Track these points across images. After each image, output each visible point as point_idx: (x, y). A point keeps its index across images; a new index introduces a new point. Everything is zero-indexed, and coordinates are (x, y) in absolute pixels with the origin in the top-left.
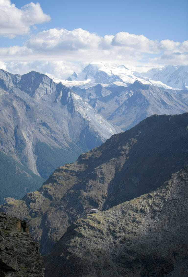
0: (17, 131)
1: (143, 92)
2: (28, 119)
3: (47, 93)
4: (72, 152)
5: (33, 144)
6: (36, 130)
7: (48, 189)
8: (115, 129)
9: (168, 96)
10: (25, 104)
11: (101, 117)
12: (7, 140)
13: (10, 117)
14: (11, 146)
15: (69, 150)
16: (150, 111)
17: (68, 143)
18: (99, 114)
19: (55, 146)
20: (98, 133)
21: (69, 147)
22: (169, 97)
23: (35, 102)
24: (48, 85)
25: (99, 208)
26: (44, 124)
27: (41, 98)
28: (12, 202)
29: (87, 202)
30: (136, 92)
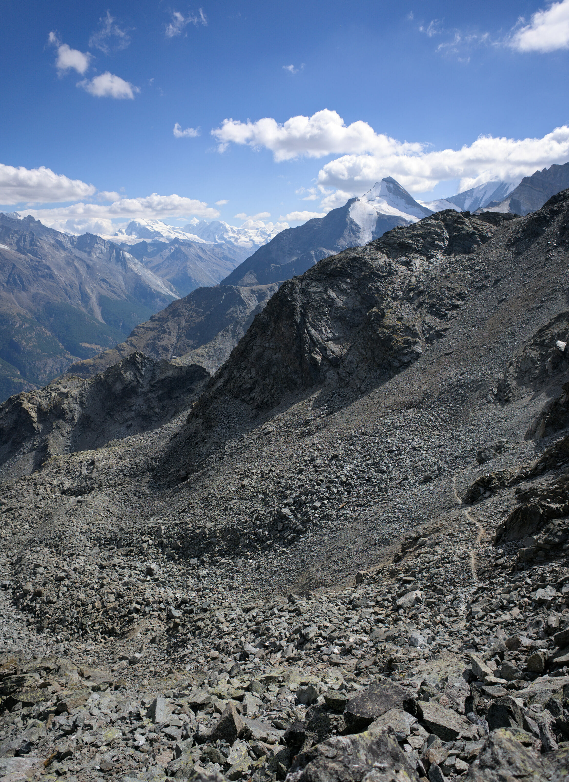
0: (81, 287)
1: (183, 248)
2: (89, 276)
3: (102, 253)
4: (129, 302)
5: (97, 297)
6: (97, 286)
7: (132, 341)
9: (203, 251)
10: (85, 263)
11: (150, 271)
12: (74, 295)
13: (74, 275)
14: (78, 300)
17: (125, 295)
18: (148, 269)
19: (115, 298)
23: (92, 261)
24: (102, 245)
25: (169, 352)
26: (104, 280)
27: (98, 257)
28: (107, 352)
29: (161, 349)
30: (176, 248)
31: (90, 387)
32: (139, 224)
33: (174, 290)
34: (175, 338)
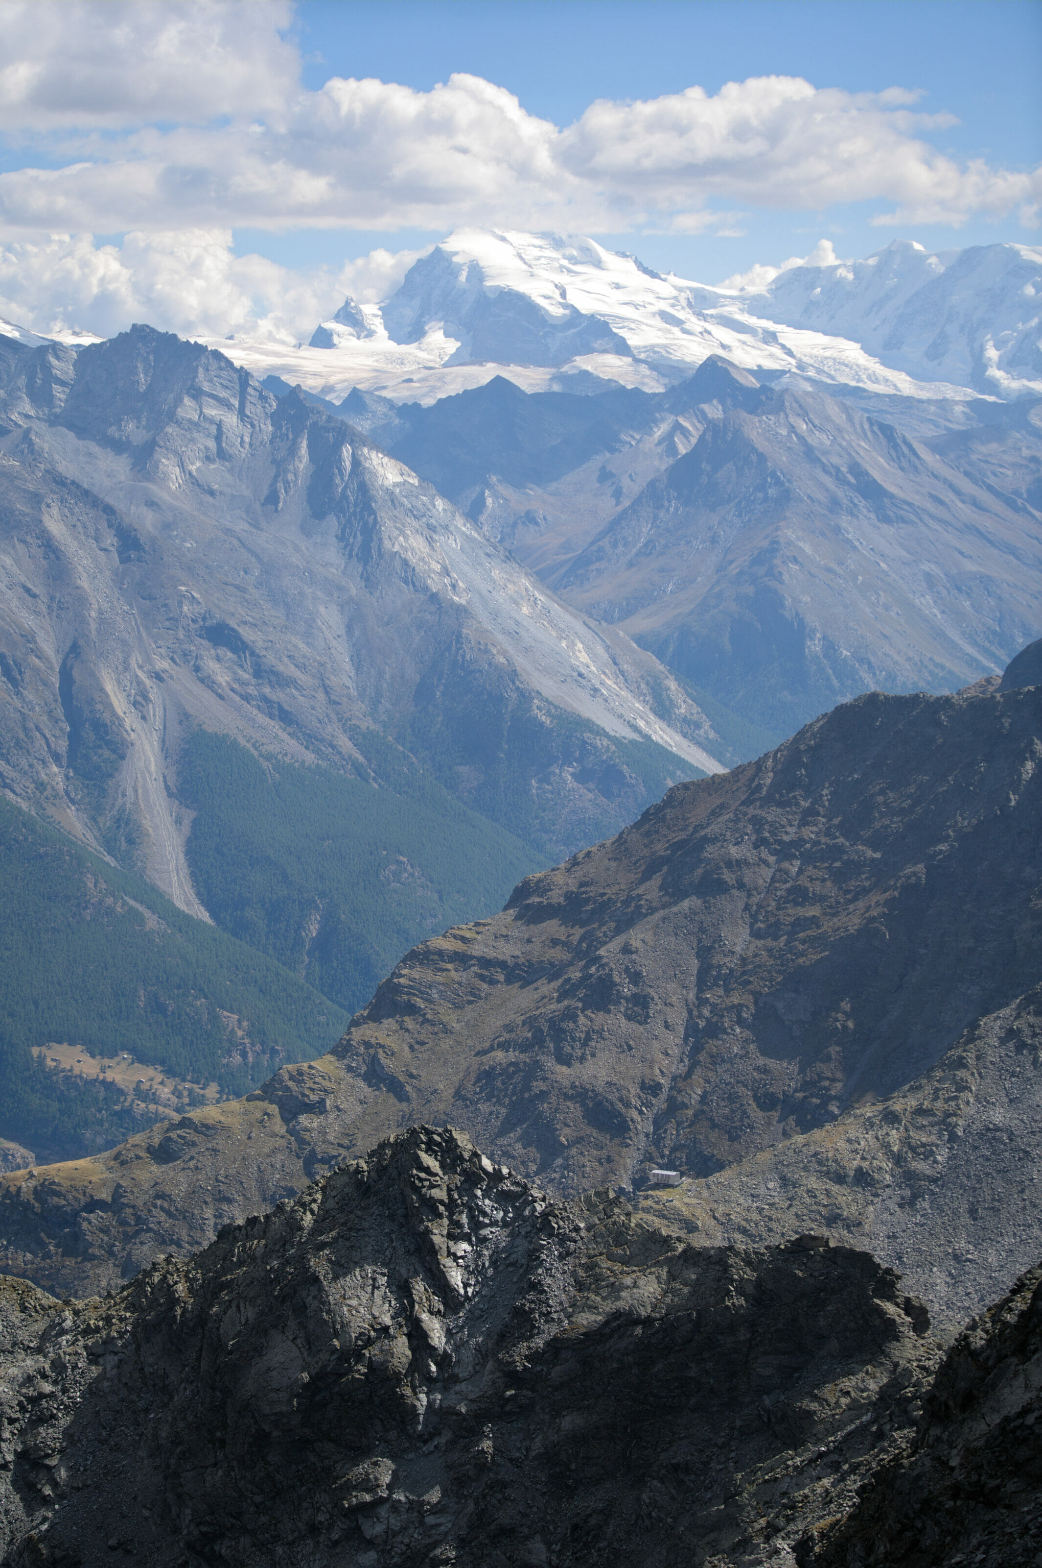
0: (75, 673)
1: (755, 428)
2: (132, 608)
3: (222, 454)
4: (376, 786)
5: (167, 744)
6: (178, 669)
7: (380, 1051)
8: (607, 648)
9: (896, 446)
10: (109, 521)
11: (525, 582)
12: (25, 729)
13: (34, 596)
14: (44, 762)
15: (360, 775)
16: (793, 537)
17: (353, 732)
18: (515, 565)
19: (286, 755)
20: (514, 674)
21: (361, 759)
22: (896, 451)
23: (157, 505)
24: (229, 406)
25: (630, 1138)
26: (221, 635)
27: (193, 480)
28: (210, 1113)
29: (574, 1110)
30: (714, 428)
31: (94, 1357)
32: (476, 271)
33: (684, 707)
34: (674, 1042)
